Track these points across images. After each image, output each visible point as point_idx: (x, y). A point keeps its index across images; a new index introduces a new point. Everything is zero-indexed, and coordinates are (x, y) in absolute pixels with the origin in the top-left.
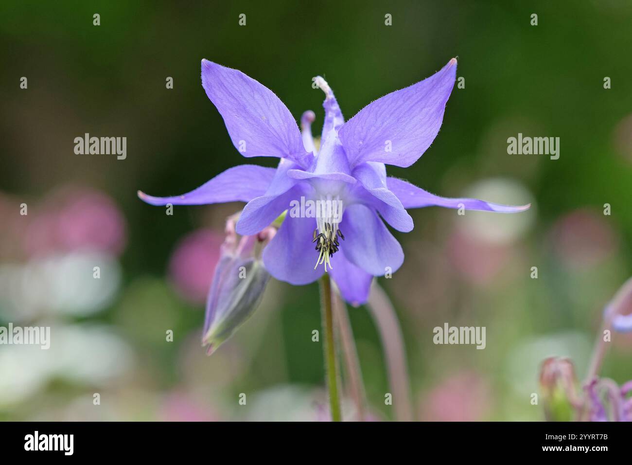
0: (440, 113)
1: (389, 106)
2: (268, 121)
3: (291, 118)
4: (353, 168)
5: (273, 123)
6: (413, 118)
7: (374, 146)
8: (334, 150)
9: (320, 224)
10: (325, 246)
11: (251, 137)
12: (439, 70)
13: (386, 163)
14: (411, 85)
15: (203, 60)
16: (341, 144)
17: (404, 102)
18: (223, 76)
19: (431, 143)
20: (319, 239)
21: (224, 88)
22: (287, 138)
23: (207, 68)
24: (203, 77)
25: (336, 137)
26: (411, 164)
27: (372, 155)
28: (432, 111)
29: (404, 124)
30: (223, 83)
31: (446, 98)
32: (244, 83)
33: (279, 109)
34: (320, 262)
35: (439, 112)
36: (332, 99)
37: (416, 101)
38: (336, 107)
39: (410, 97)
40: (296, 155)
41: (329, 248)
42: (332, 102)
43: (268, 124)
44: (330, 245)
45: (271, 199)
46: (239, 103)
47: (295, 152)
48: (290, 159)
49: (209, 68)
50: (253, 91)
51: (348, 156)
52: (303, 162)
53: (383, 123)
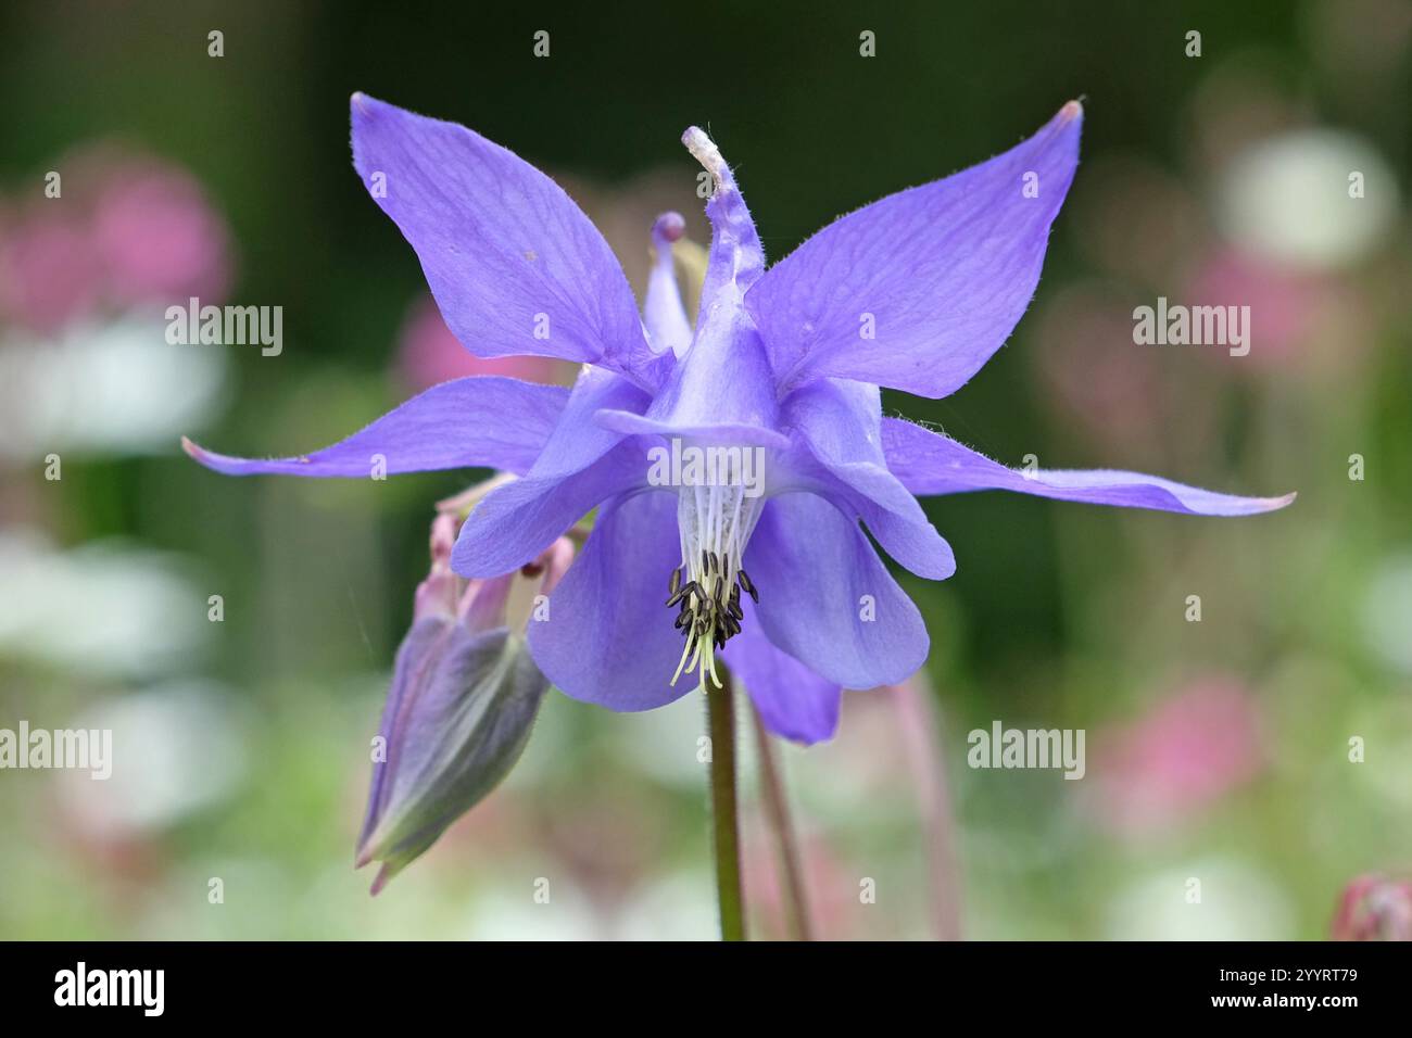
0: (1035, 249)
1: (886, 230)
2: (543, 263)
3: (608, 258)
4: (788, 392)
5: (558, 270)
6: (955, 264)
7: (846, 335)
8: (733, 346)
9: (691, 551)
10: (702, 618)
11: (495, 306)
12: (1030, 133)
13: (883, 386)
14: (951, 173)
15: (357, 97)
16: (755, 326)
17: (931, 219)
18: (412, 140)
19: (1008, 333)
20: (686, 599)
21: (416, 172)
22: (598, 312)
23: (366, 117)
24: (356, 144)
25: (739, 306)
26: (951, 391)
27: (839, 362)
28: (1009, 248)
29: (931, 280)
30: (412, 161)
31: (1050, 211)
32: (475, 160)
33: (575, 234)
34: (687, 665)
35: (1029, 247)
36: (731, 193)
37: (965, 217)
38: (742, 216)
39: (947, 207)
40: (625, 358)
41: (713, 625)
42: (730, 203)
43: (544, 270)
44: (717, 615)
45: (548, 486)
46: (460, 214)
47: (620, 350)
48: (608, 366)
49: (372, 118)
50: (499, 183)
51: (773, 364)
52: (645, 376)
53: (870, 276)
